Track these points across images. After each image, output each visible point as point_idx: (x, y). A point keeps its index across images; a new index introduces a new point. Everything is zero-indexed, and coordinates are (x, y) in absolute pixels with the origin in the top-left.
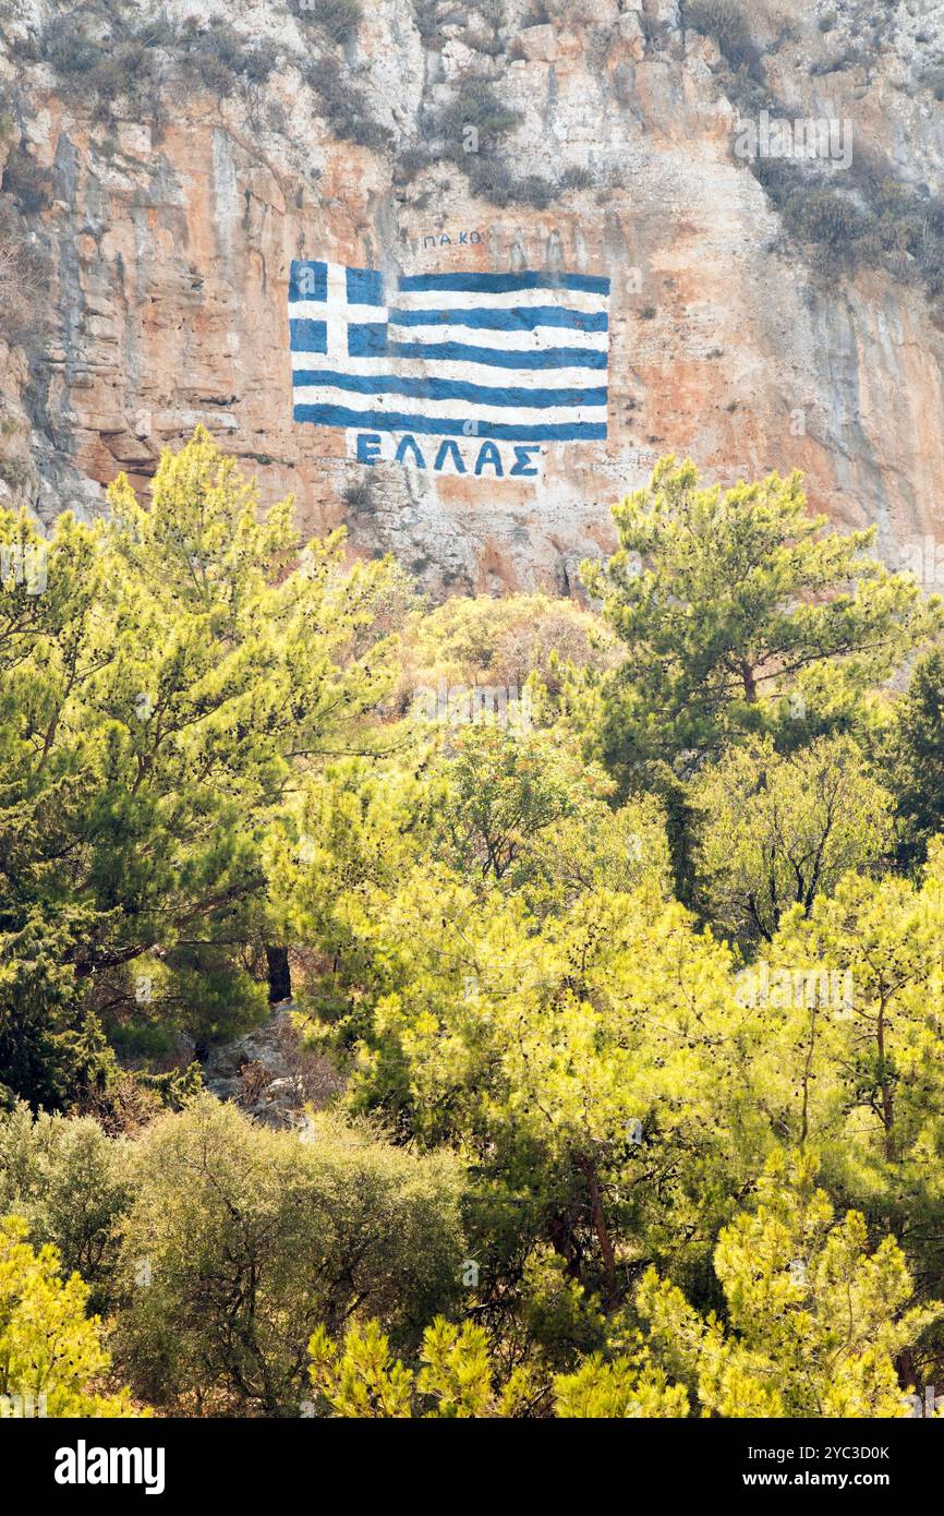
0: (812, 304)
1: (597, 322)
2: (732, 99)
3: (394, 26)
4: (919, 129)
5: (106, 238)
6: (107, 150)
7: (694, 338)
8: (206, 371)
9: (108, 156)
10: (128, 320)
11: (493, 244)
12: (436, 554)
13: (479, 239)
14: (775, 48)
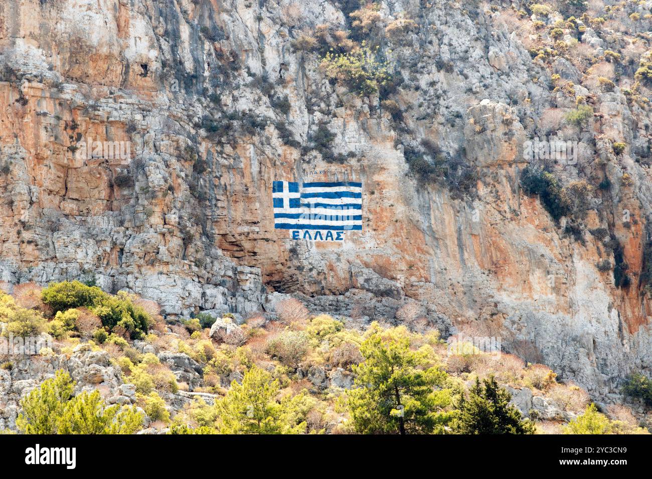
0: (418, 191)
1: (358, 196)
2: (395, 130)
3: (300, 108)
4: (447, 136)
5: (222, 178)
6: (221, 153)
7: (385, 201)
8: (250, 214)
9: (221, 154)
10: (228, 201)
11: (329, 174)
12: (315, 266)
13: (325, 173)
14: (406, 111)
